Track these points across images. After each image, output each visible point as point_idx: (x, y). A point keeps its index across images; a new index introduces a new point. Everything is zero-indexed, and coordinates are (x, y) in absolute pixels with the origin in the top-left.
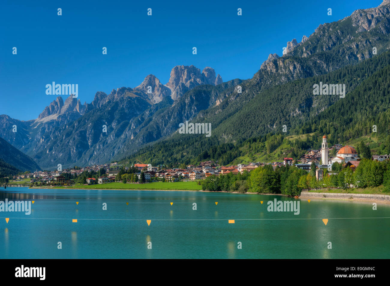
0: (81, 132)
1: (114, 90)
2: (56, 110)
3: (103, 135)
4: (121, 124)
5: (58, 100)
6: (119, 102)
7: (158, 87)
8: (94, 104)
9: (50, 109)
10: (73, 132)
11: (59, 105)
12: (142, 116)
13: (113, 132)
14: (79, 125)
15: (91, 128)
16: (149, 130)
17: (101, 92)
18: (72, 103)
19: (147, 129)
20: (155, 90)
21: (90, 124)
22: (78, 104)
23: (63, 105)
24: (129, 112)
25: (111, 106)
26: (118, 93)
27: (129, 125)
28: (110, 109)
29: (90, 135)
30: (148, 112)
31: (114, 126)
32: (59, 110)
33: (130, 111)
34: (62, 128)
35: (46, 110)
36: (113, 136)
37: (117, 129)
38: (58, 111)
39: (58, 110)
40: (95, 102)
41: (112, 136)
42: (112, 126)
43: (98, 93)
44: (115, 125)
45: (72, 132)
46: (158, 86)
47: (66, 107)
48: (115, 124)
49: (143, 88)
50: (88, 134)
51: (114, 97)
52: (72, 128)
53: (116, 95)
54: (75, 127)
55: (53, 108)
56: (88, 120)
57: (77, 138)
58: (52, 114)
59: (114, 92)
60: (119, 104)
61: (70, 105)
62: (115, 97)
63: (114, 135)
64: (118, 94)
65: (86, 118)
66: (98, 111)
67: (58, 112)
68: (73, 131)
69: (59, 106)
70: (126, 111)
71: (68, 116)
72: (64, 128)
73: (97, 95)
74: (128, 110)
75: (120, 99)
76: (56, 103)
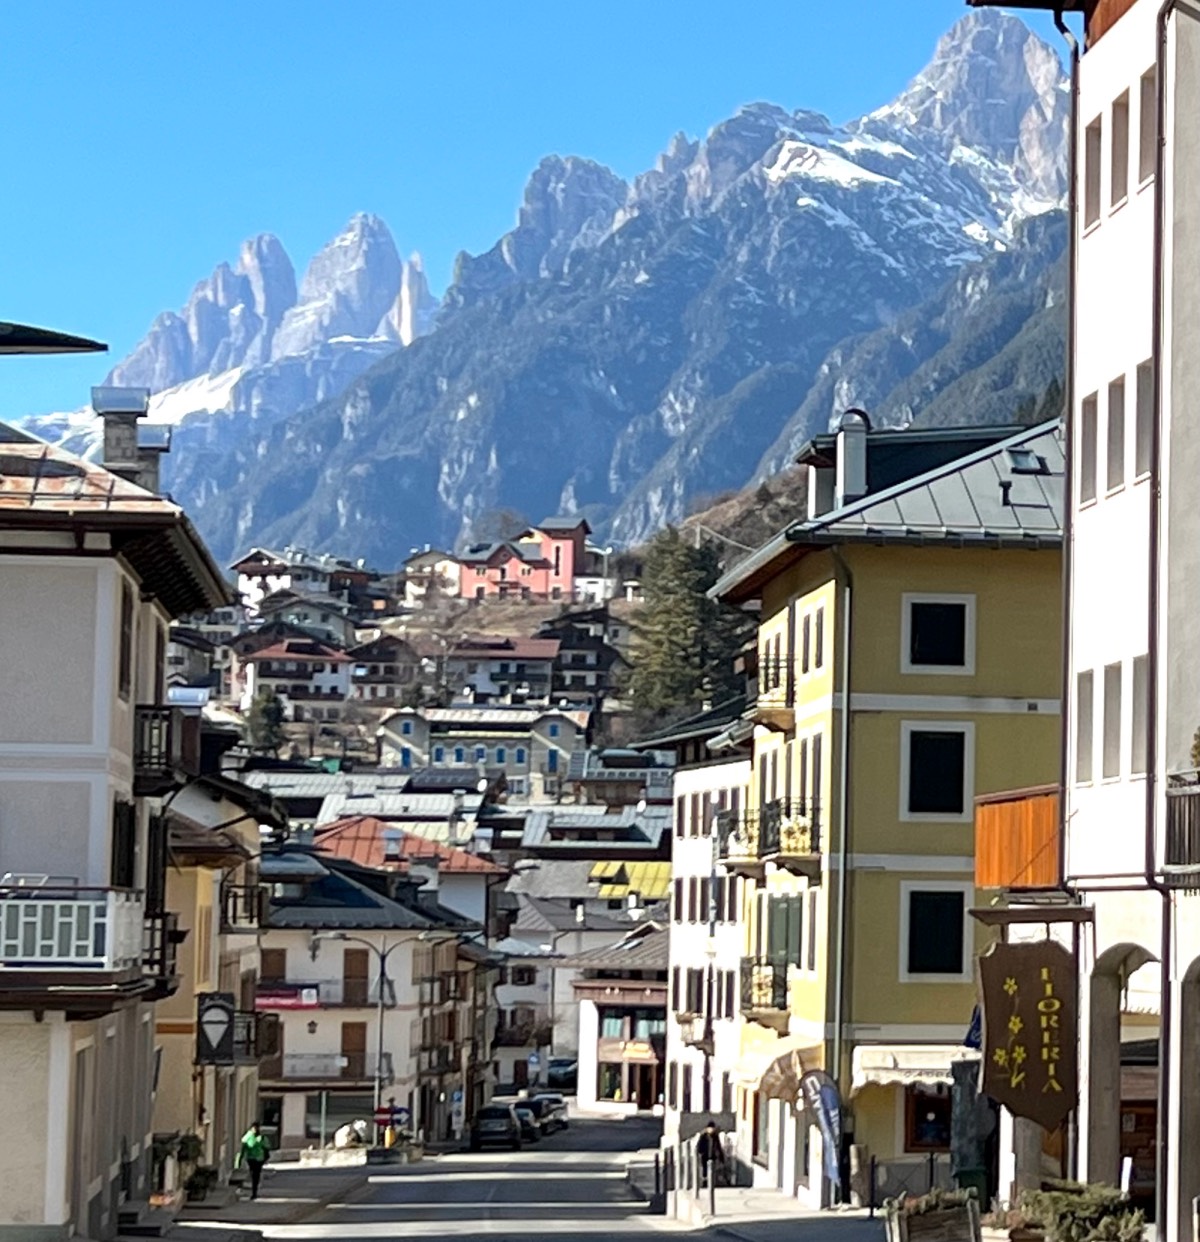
0: (386, 473)
1: (682, 140)
2: (236, 338)
3: (577, 495)
4: (742, 388)
5: (256, 261)
6: (725, 221)
7: (1049, 114)
8: (514, 256)
9: (193, 329)
10: (329, 472)
11: (260, 298)
12: (930, 319)
13: (670, 463)
14: (384, 415)
15: (475, 435)
16: (1021, 384)
17: (577, 163)
18: (360, 284)
19: (1006, 380)
20: (1024, 138)
21: (472, 400)
22: (405, 292)
23: (293, 303)
24: (806, 304)
25: (651, 252)
26: (715, 155)
27: (812, 396)
28: (642, 277)
29: (468, 500)
30: (984, 283)
31: (676, 422)
32: (257, 341)
33: (817, 302)
34: (250, 454)
35: (155, 337)
36: (667, 499)
37: (703, 438)
38: (255, 349)
39: (248, 339)
40: (520, 238)
41: (655, 498)
42: (660, 419)
43: (549, 170)
44: (686, 417)
45: (312, 476)
46: (1051, 100)
47: (311, 318)
48: (684, 403)
49: (926, 119)
50: (447, 490)
51: (682, 183)
52: (317, 440)
53: (699, 169)
54: (347, 434)
55: (213, 318)
56: (452, 377)
57: (351, 517)
58: (203, 368)
59: (688, 154)
60: (724, 236)
61: (342, 299)
62: (692, 188)
63: (678, 489)
64: (712, 166)
65: (436, 362)
66: (539, 303)
67: (250, 353)
68: (322, 467)
69: (260, 309)
70: (788, 295)
71: (317, 377)
72: (261, 450)
73: (542, 178)
74: (800, 294)
75: (732, 197)
76: (240, 289)
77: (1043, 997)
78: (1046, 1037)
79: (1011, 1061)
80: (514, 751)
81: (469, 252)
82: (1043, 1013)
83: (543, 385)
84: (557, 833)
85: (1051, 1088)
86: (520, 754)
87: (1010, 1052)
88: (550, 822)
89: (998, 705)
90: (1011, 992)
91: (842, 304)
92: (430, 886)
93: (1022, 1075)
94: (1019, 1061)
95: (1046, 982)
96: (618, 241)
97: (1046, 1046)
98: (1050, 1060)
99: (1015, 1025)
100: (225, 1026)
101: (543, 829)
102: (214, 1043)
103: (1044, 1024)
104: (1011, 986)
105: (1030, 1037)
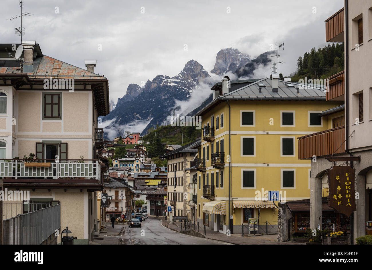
6: (155, 92)
8: (126, 98)
25: (145, 97)
28: (144, 100)
40: (127, 95)
43: (130, 86)
75: (156, 88)
77: (347, 181)
78: (347, 191)
79: (338, 198)
80: (132, 165)
81: (120, 98)
82: (346, 185)
83: (130, 116)
84: (139, 176)
85: (349, 205)
86: (133, 165)
87: (338, 196)
88: (138, 174)
89: (261, 133)
90: (338, 180)
91: (172, 103)
92: (127, 181)
93: (341, 202)
94: (340, 198)
95: (348, 177)
96: (140, 95)
97: (347, 194)
98: (348, 198)
99: (339, 188)
100: (106, 199)
101: (137, 176)
102: (104, 203)
103: (347, 188)
104: (338, 178)
105: (343, 192)
